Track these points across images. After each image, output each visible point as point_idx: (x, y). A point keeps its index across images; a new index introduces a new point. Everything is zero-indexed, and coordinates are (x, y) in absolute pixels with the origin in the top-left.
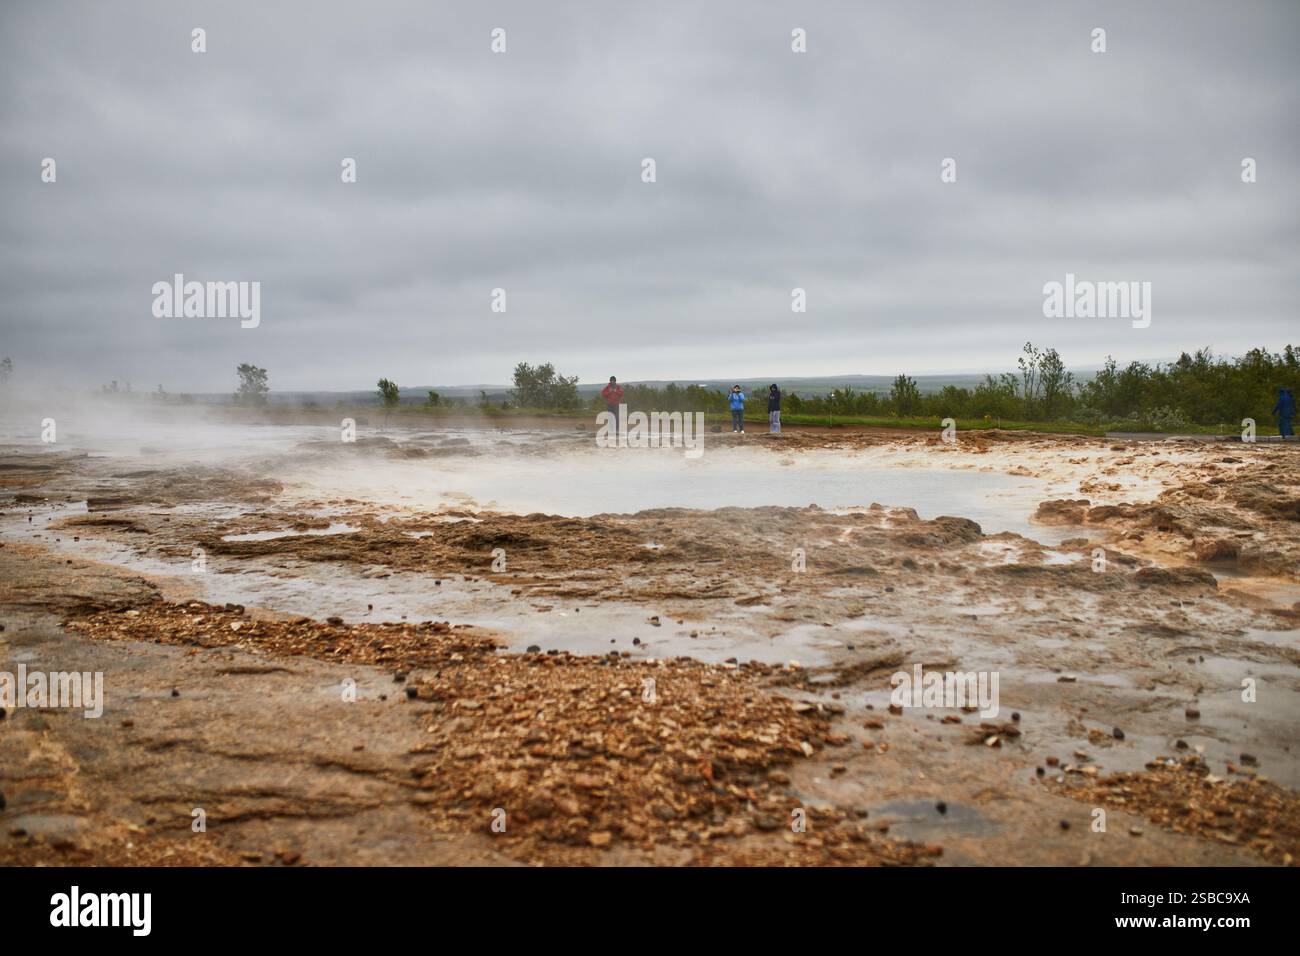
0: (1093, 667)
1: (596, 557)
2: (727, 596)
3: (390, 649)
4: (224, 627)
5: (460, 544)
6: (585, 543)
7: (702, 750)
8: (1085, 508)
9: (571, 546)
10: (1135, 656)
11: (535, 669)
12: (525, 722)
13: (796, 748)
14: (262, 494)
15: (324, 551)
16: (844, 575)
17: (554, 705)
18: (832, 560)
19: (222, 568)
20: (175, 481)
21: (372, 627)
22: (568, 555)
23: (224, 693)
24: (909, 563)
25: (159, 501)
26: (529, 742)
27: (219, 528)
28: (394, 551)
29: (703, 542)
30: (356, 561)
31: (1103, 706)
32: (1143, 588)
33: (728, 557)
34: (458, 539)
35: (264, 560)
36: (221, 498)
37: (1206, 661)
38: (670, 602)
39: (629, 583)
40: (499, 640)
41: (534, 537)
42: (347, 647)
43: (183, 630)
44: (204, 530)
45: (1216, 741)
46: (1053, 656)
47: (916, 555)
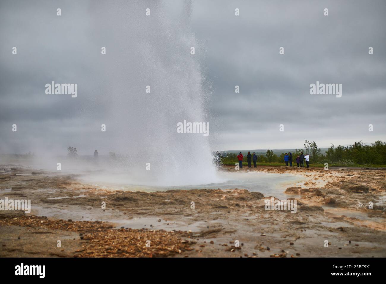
0: (273, 232)
1: (151, 203)
2: (182, 214)
3: (82, 228)
4: (39, 222)
5: (114, 200)
6: (148, 200)
7: (152, 252)
8: (299, 190)
9: (144, 200)
10: (286, 229)
11: (119, 233)
12: (109, 245)
13: (177, 251)
14: (64, 186)
15: (75, 202)
16: (218, 208)
17: (119, 241)
18: (216, 204)
19: (45, 207)
20: (39, 182)
21: (80, 222)
22: (143, 203)
23: (32, 238)
24: (237, 205)
25: (32, 188)
26: (107, 249)
27: (47, 196)
28: (95, 202)
29: (181, 199)
30: (83, 205)
31: (269, 242)
32: (301, 211)
33: (187, 203)
34: (113, 198)
35: (58, 204)
36: (52, 187)
37: (306, 231)
38: (166, 216)
39: (157, 210)
40: (114, 226)
41: (134, 198)
42: (71, 227)
43: (27, 223)
44: (43, 196)
45: (294, 250)
46: (263, 229)
47: (241, 203)
